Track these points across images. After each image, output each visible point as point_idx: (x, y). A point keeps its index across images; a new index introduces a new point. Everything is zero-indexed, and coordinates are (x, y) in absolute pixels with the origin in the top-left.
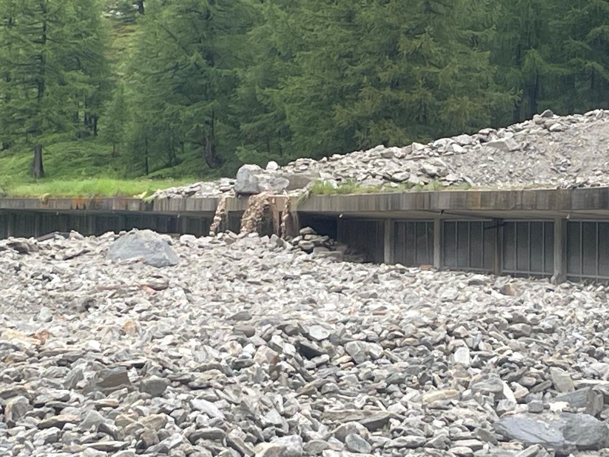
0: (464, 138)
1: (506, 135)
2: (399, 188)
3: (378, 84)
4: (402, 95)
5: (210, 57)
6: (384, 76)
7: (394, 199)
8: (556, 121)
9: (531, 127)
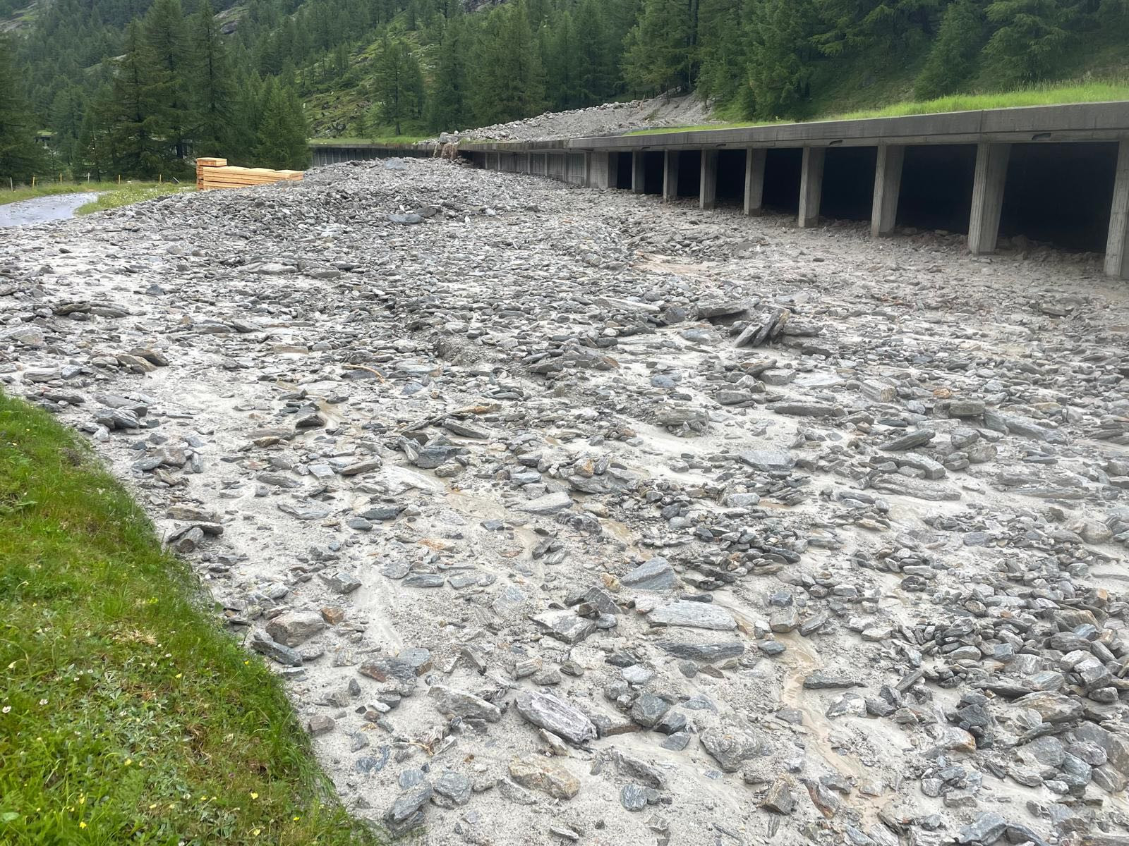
0: (518, 122)
1: (533, 121)
2: (491, 141)
3: (502, 100)
4: (510, 104)
5: (456, 87)
6: (504, 96)
7: (490, 145)
8: (551, 115)
9: (542, 117)
